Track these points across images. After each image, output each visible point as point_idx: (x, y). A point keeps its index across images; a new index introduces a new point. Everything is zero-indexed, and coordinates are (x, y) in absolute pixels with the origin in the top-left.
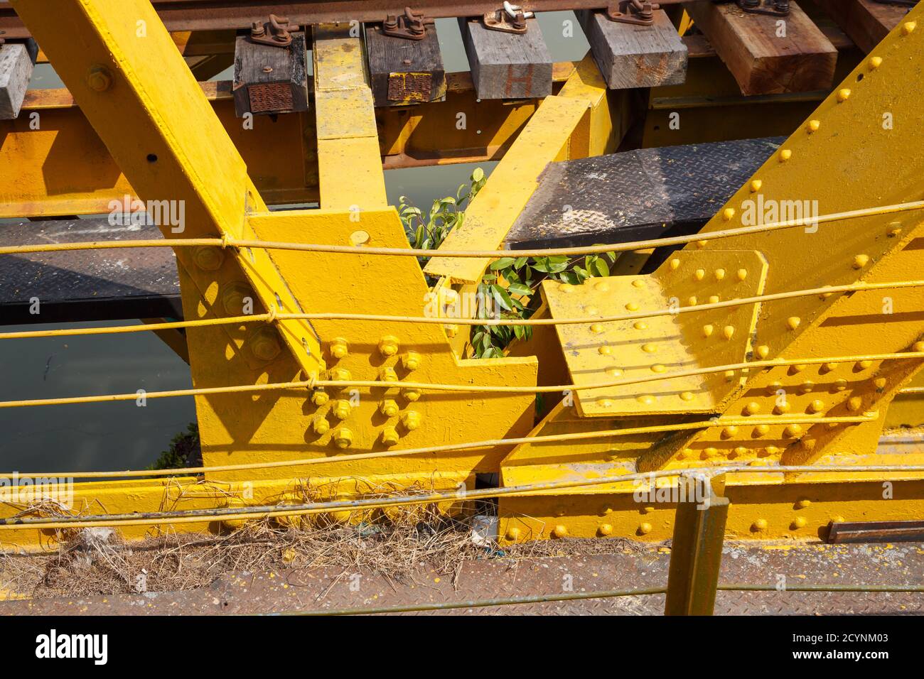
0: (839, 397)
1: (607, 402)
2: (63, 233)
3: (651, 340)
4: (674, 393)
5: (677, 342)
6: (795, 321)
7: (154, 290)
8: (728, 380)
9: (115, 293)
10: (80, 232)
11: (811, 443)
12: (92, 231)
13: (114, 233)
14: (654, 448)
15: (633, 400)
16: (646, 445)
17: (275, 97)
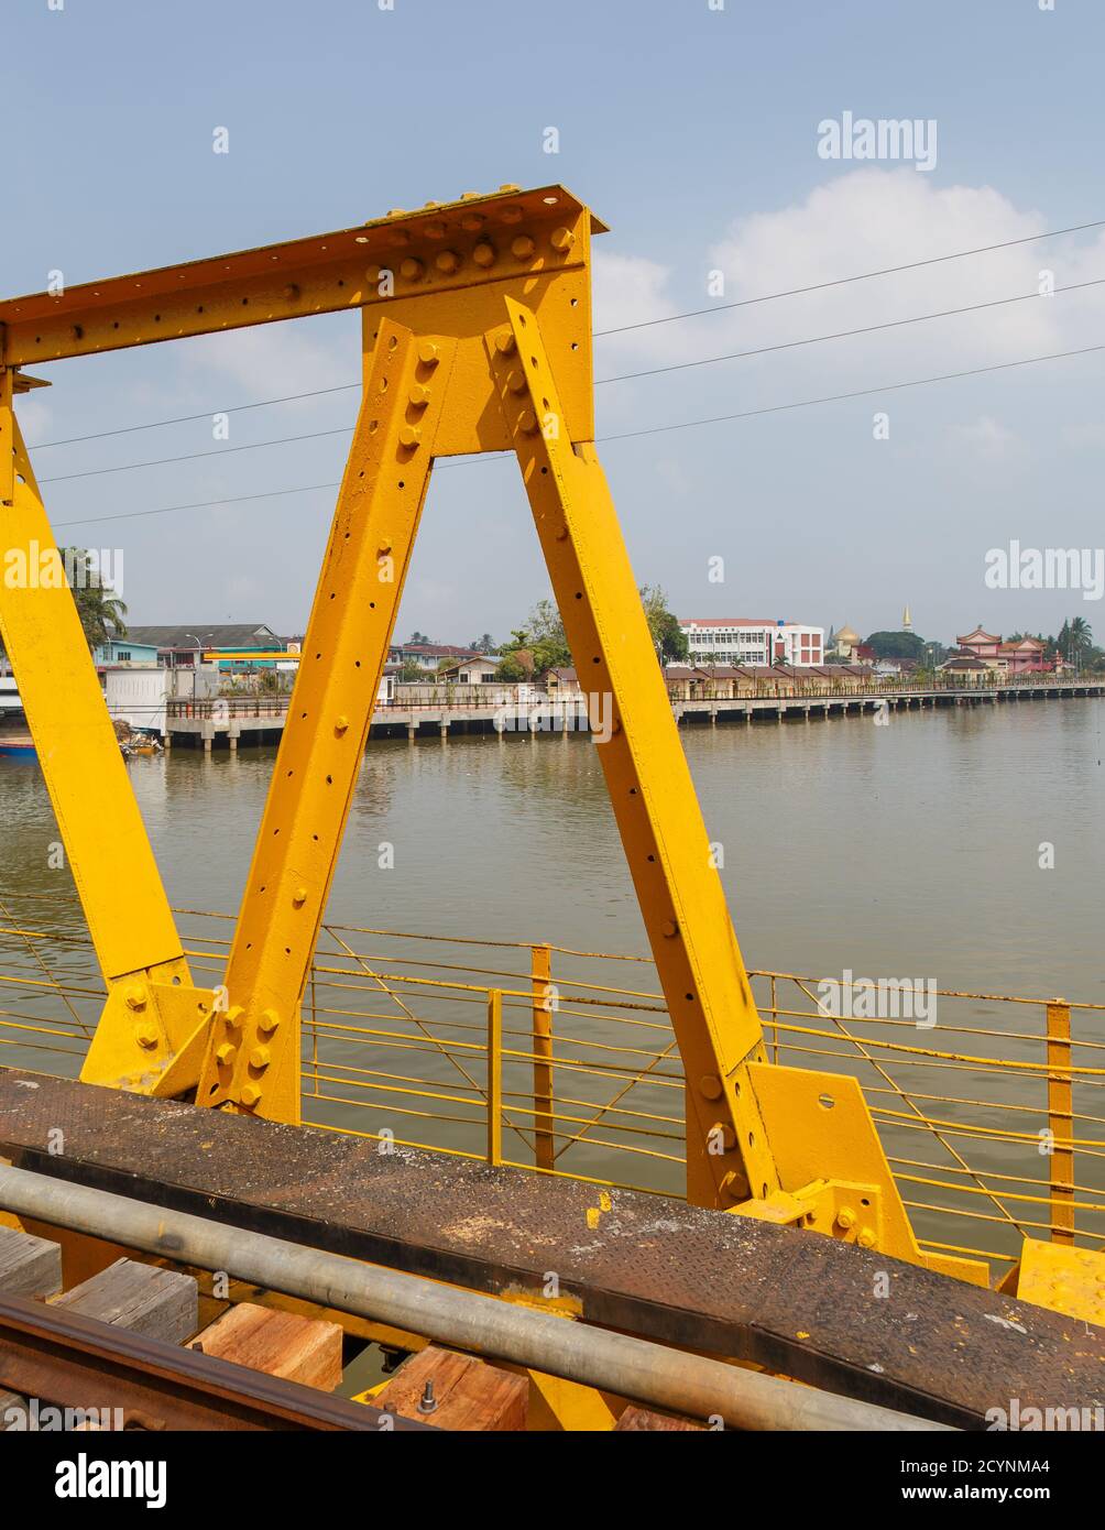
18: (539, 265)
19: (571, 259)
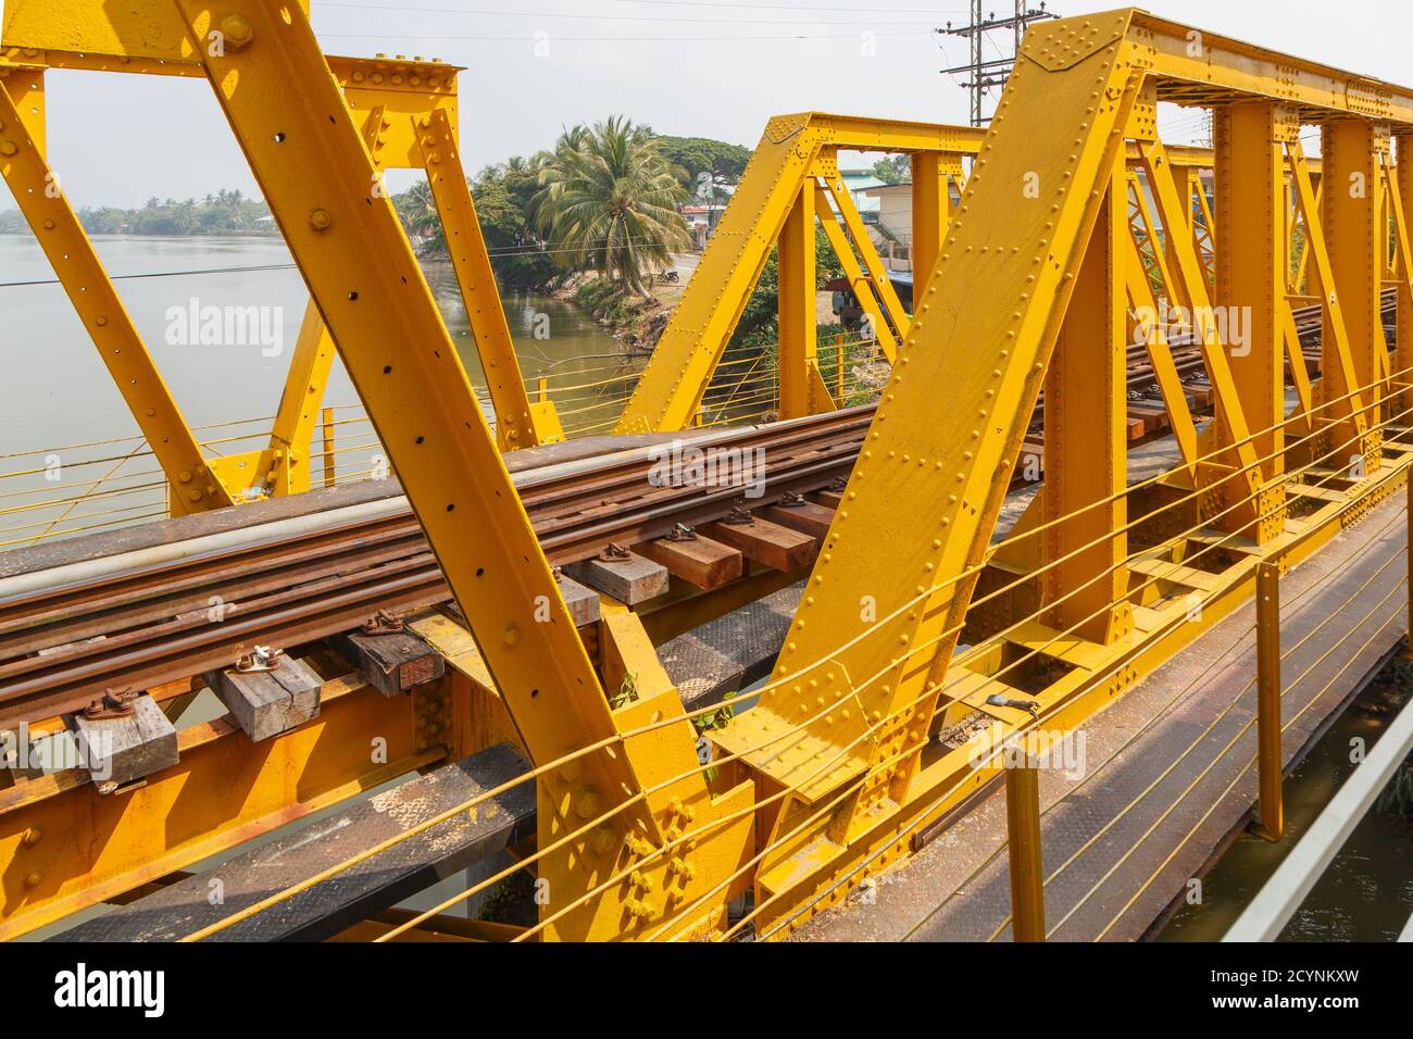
0: (903, 737)
1: (816, 787)
2: (278, 854)
3: (782, 753)
4: (841, 767)
5: (810, 738)
6: (887, 688)
7: (417, 862)
8: (867, 743)
9: (384, 880)
10: (295, 847)
11: (902, 774)
12: (305, 842)
13: (329, 835)
14: (835, 817)
15: (827, 780)
16: (828, 818)
17: (421, 670)
18: (437, 90)
19: (452, 92)
